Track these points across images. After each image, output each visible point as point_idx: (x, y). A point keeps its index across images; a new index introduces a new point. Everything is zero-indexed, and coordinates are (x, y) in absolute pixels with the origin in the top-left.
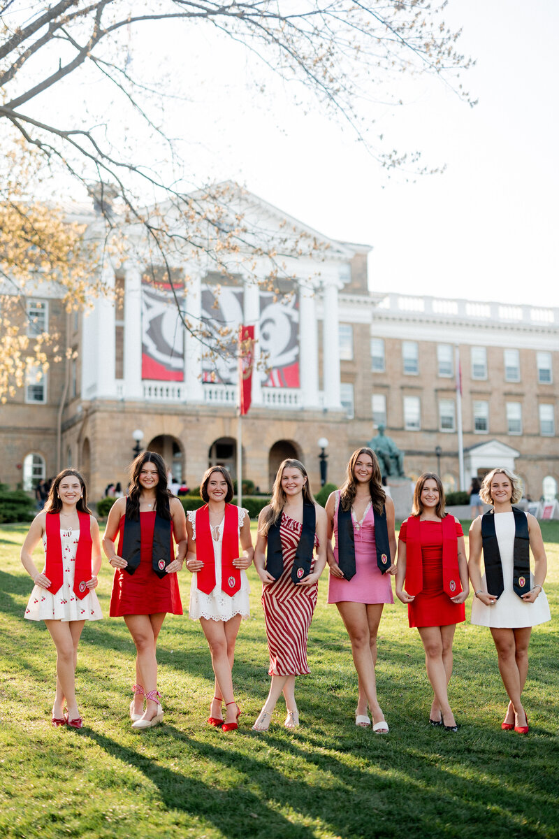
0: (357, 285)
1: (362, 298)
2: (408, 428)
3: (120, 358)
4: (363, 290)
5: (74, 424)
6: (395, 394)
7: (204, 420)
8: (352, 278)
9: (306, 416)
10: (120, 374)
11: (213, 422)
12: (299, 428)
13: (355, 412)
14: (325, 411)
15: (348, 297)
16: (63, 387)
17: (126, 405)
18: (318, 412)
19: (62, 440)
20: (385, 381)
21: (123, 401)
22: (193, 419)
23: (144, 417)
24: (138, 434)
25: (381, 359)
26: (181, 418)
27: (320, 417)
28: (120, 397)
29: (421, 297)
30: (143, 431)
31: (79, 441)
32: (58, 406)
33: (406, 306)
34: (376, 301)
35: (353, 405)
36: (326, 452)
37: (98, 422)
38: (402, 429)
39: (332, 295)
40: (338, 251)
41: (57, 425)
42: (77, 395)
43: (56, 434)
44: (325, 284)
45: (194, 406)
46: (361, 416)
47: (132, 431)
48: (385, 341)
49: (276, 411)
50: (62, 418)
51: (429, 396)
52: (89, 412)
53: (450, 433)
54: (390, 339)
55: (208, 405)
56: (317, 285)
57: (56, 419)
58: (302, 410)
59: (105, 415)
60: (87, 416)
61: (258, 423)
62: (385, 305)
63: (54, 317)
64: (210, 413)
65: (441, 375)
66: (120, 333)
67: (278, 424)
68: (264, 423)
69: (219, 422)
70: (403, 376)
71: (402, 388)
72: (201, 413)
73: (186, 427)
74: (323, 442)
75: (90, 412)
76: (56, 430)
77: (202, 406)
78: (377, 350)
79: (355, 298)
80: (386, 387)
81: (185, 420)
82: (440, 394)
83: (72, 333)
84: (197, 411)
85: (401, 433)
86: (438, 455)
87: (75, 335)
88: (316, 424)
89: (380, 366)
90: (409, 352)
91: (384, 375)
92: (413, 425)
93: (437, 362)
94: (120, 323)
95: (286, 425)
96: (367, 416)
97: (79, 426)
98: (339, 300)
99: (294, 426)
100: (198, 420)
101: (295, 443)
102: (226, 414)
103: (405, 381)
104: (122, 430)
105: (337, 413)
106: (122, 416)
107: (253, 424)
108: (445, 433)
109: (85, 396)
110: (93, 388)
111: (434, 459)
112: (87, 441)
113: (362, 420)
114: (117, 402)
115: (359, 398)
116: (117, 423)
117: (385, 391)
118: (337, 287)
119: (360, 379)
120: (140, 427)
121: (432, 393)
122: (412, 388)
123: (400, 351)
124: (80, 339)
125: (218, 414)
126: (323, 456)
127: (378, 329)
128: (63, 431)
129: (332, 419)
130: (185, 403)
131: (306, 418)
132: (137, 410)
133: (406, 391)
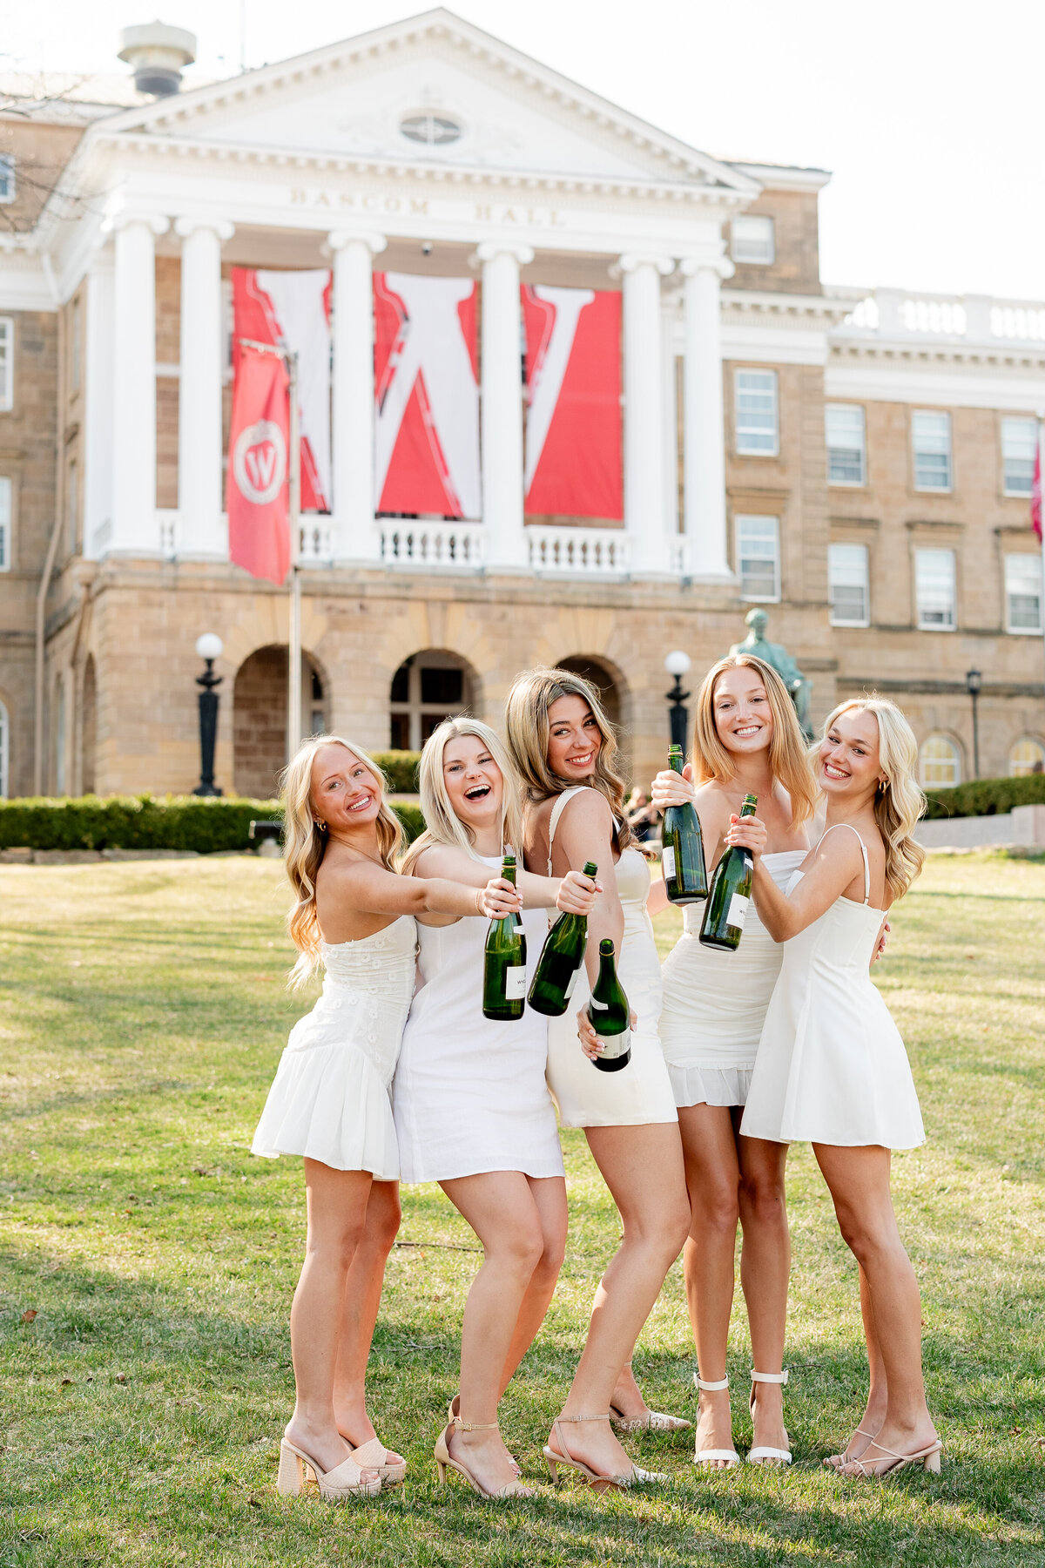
0: (790, 270)
1: (802, 303)
2: (923, 626)
3: (168, 458)
4: (808, 283)
5: (68, 622)
6: (893, 541)
7: (377, 607)
8: (777, 252)
9: (636, 597)
10: (168, 497)
11: (401, 613)
12: (619, 626)
13: (783, 585)
14: (687, 583)
15: (747, 299)
16: (50, 531)
17: (183, 571)
18: (667, 585)
19: (46, 659)
20: (867, 511)
21: (173, 561)
22: (352, 605)
23: (229, 602)
24: (209, 645)
25: (857, 456)
26: (319, 602)
27: (673, 598)
28: (168, 552)
29: (959, 300)
30: (223, 637)
31: (74, 663)
32: (39, 577)
33: (922, 322)
34: (837, 307)
35: (777, 567)
36: (686, 686)
37: (113, 614)
38: (911, 628)
39: (705, 294)
40: (720, 184)
41: (35, 622)
42: (79, 550)
43: (33, 646)
44: (686, 268)
45: (354, 572)
46: (799, 596)
47: (195, 637)
48: (866, 407)
49: (563, 583)
50: (48, 605)
51: (979, 543)
52: (96, 587)
53: (1031, 637)
54: (880, 403)
55: (390, 570)
56: (667, 267)
57: (32, 608)
58: (628, 581)
59: (131, 597)
60: (89, 601)
61: (515, 613)
62: (865, 318)
63: (27, 354)
64: (393, 592)
65: (1009, 493)
66: (168, 394)
67: (565, 616)
68: (533, 612)
69: (416, 612)
70: (911, 494)
71: (910, 526)
72: (370, 591)
73: (334, 625)
74: (678, 661)
75: (94, 590)
76: (33, 635)
77: (373, 572)
78: (843, 431)
79: (784, 302)
80: (872, 523)
81: (329, 609)
82: (1006, 539)
83: (70, 396)
84: (362, 586)
85: (906, 638)
86: (974, 692)
87: (73, 401)
88: (661, 616)
89: (854, 473)
90: (929, 434)
91: (866, 494)
92: (939, 617)
93: (1000, 461)
94: (168, 370)
95: (585, 618)
96: (814, 596)
97: (75, 624)
98: (722, 305)
99: (608, 620)
100: (362, 607)
101: (611, 663)
102: (433, 593)
103: (917, 510)
104: (172, 633)
105: (716, 587)
106: (172, 598)
107: (503, 617)
108: (1017, 637)
109: (91, 552)
110: (105, 530)
111: (965, 701)
112: (90, 661)
113: (802, 605)
114: (160, 563)
115: (794, 551)
116: (162, 617)
117: (869, 532)
118: (716, 272)
119: (796, 503)
120: (217, 627)
121: (988, 538)
122: (934, 524)
123: (906, 435)
124: (83, 412)
125: (411, 593)
126: (677, 696)
127: (841, 380)
128: (48, 639)
129: (702, 604)
130: (330, 566)
131: (636, 602)
132: (210, 585)
133: (918, 534)
